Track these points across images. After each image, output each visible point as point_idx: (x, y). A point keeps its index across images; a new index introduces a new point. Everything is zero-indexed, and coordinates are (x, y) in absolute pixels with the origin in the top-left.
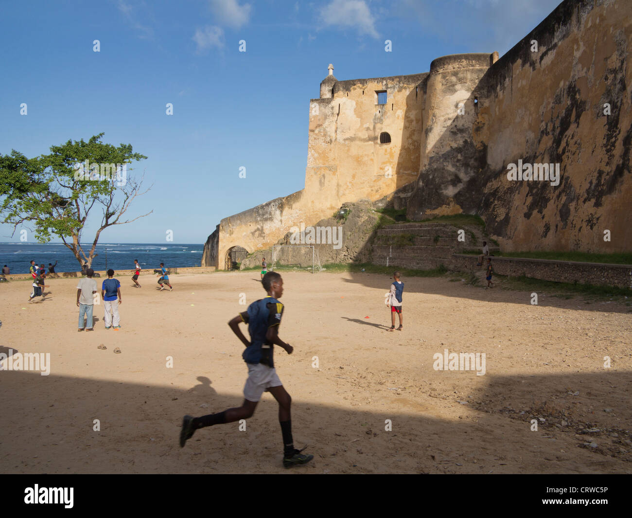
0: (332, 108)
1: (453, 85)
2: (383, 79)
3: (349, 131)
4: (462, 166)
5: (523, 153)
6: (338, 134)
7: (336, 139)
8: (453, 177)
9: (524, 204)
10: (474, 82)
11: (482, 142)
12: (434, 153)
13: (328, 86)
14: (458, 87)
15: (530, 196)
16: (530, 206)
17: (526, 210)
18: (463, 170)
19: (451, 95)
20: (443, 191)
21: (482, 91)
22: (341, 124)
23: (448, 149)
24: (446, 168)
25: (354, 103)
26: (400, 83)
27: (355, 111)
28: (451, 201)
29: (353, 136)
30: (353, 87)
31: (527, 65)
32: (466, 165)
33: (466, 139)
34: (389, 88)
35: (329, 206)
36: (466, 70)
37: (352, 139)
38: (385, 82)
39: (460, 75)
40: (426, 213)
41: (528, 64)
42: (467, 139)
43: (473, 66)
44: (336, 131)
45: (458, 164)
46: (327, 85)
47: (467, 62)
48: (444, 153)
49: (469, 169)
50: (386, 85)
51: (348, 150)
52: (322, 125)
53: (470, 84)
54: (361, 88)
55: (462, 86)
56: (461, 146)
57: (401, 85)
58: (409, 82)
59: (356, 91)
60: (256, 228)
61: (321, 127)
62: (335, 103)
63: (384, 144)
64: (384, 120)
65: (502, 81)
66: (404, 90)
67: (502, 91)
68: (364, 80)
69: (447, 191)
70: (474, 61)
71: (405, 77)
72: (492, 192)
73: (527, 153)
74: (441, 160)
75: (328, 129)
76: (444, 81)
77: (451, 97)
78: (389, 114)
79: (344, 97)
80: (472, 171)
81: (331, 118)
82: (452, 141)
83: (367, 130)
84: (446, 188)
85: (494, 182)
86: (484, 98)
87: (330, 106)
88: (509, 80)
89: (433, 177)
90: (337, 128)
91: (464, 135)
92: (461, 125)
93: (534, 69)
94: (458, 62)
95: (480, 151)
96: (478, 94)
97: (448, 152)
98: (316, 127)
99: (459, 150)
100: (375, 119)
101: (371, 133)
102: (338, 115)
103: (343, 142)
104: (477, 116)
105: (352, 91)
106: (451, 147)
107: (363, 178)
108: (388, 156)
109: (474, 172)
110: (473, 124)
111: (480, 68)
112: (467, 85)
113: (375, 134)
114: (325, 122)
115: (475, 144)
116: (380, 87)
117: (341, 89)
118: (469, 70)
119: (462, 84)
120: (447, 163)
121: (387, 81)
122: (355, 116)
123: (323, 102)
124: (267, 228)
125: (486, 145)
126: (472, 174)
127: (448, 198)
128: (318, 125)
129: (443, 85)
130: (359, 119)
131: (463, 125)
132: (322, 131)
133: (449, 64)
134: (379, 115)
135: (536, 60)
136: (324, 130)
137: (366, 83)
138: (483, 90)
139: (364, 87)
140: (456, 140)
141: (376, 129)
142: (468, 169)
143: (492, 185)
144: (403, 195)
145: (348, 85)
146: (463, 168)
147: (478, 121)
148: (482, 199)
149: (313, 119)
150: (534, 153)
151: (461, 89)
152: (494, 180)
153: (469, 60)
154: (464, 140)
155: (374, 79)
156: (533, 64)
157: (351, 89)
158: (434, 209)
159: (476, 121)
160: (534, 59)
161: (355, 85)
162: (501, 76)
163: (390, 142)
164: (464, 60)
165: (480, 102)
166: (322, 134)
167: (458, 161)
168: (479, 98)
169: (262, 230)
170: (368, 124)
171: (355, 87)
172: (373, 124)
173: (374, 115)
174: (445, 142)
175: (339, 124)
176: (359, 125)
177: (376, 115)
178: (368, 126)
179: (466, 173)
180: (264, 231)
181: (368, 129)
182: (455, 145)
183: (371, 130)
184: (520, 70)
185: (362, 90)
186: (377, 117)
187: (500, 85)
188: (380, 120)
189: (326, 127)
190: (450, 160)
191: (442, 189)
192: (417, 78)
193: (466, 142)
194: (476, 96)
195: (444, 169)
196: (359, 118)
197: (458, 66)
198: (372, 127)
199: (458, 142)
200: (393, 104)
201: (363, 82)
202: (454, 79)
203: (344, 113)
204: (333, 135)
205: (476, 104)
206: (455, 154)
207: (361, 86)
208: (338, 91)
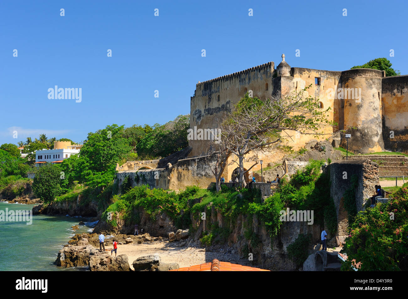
0: (294, 83)
1: (371, 85)
2: (319, 71)
8: (376, 132)
12: (365, 119)
13: (287, 69)
23: (372, 117)
24: (372, 127)
25: (304, 81)
27: (305, 87)
28: (377, 144)
30: (304, 72)
34: (322, 76)
36: (375, 78)
39: (373, 80)
45: (377, 126)
47: (375, 74)
48: (370, 119)
49: (381, 128)
50: (320, 74)
54: (308, 74)
57: (328, 76)
58: (331, 75)
59: (305, 75)
60: (253, 155)
61: (288, 94)
62: (294, 80)
63: (320, 108)
64: (320, 95)
66: (329, 79)
68: (310, 69)
71: (329, 72)
74: (369, 123)
76: (367, 82)
77: (371, 91)
78: (322, 92)
79: (299, 78)
81: (293, 89)
87: (292, 82)
89: (367, 131)
91: (377, 111)
97: (372, 119)
99: (377, 118)
100: (315, 94)
102: (296, 88)
104: (380, 102)
105: (304, 74)
106: (374, 116)
110: (379, 106)
111: (380, 78)
112: (376, 85)
114: (290, 91)
116: (318, 75)
117: (298, 72)
120: (373, 125)
123: (289, 79)
124: (260, 155)
125: (384, 117)
126: (382, 131)
127: (375, 142)
128: (286, 92)
129: (366, 84)
130: (308, 92)
137: (311, 71)
139: (310, 74)
144: (337, 139)
145: (301, 71)
149: (283, 88)
151: (374, 87)
155: (315, 70)
157: (303, 73)
158: (372, 148)
159: (380, 104)
161: (304, 71)
163: (323, 107)
164: (373, 73)
169: (257, 156)
171: (305, 72)
174: (370, 114)
175: (297, 93)
176: (308, 95)
177: (316, 91)
179: (380, 130)
180: (258, 157)
188: (318, 94)
190: (374, 123)
191: (373, 138)
192: (335, 73)
194: (379, 92)
195: (371, 128)
198: (314, 98)
200: (324, 86)
201: (309, 70)
202: (371, 81)
203: (300, 87)
206: (376, 120)
207: (308, 72)
208: (296, 73)
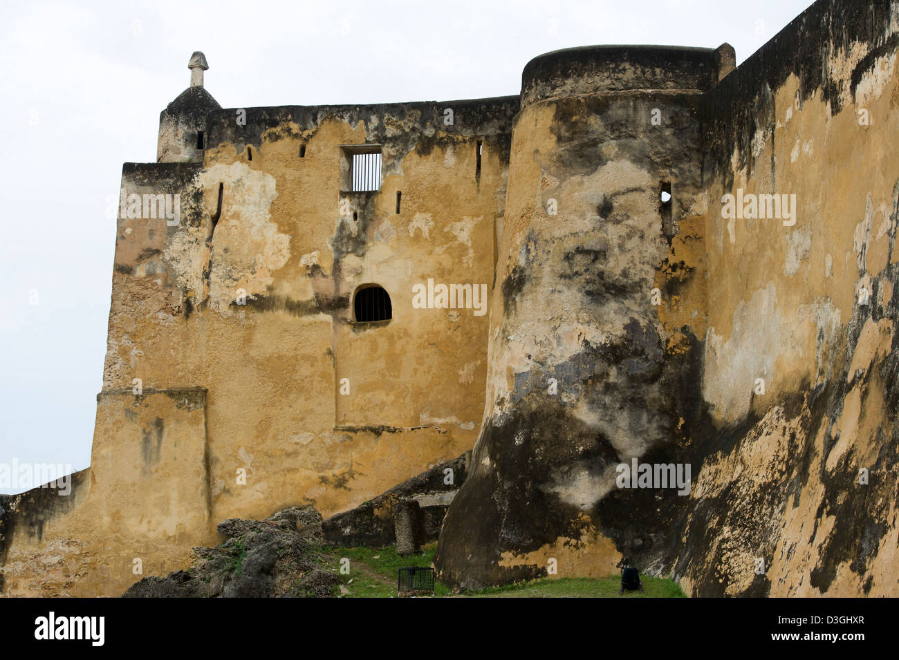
0: (198, 196)
1: (595, 143)
2: (370, 108)
3: (251, 276)
4: (621, 408)
5: (809, 374)
6: (212, 286)
7: (205, 303)
8: (590, 444)
9: (812, 539)
10: (660, 137)
11: (684, 329)
12: (531, 362)
13: (187, 123)
14: (609, 147)
15: (829, 514)
16: (827, 549)
17: (815, 561)
18: (623, 419)
19: (588, 174)
20: (558, 489)
21: (685, 166)
22: (226, 250)
23: (576, 348)
24: (569, 412)
25: (271, 183)
26: (423, 125)
27: (271, 212)
28: (584, 525)
29: (266, 294)
30: (274, 130)
31: (817, 94)
32: (635, 403)
33: (632, 319)
34: (390, 139)
35: (172, 531)
36: (635, 98)
37: (259, 303)
38: (375, 120)
39: (617, 112)
40: (501, 563)
41: (819, 91)
42: (636, 317)
43: (654, 84)
44: (207, 275)
45: (607, 399)
46: (181, 119)
47: (639, 72)
48: (561, 362)
49: (645, 417)
50: (381, 128)
51: (247, 341)
52: (158, 252)
53: (647, 141)
54: (296, 136)
55: (622, 147)
56: (617, 342)
58: (454, 123)
61: (155, 259)
62: (205, 180)
63: (369, 323)
64: (369, 243)
65: (745, 138)
67: (745, 170)
69: (571, 490)
70: (658, 70)
72: (714, 495)
73: (821, 373)
75: (179, 267)
77: (586, 179)
78: (385, 224)
79: (238, 163)
80: (654, 425)
81: (192, 229)
82: (588, 322)
83: (312, 275)
84: (568, 479)
85: (723, 464)
86: (691, 189)
87: (190, 188)
88: (765, 136)
89: (528, 441)
90: (211, 263)
91: (628, 303)
92: (618, 272)
93: (836, 109)
94: (608, 69)
95: (681, 359)
96: (671, 173)
97: (576, 359)
98: (141, 258)
99: (613, 353)
100: (339, 239)
101: (326, 286)
102: (215, 220)
103: (230, 312)
104: (670, 243)
105: (266, 142)
106: (586, 342)
107: (295, 439)
108: (381, 364)
109: (661, 428)
110: (658, 269)
111: (680, 92)
112: (635, 143)
113: (337, 290)
114: (171, 243)
115: (663, 335)
116: (360, 135)
117: (230, 133)
118: (644, 97)
119: (623, 141)
120: (573, 396)
121: (381, 118)
122: (274, 226)
123: (167, 176)
125: (699, 338)
126: (655, 434)
127: (574, 510)
128: (148, 250)
129: (560, 142)
130: (285, 239)
131: (625, 274)
132: (159, 271)
133: (581, 76)
134: (353, 227)
135: (841, 81)
136: (168, 268)
137: (315, 120)
138: (690, 161)
139: (305, 134)
140: (599, 321)
141: (344, 273)
142: (640, 418)
143: (716, 473)
144: (429, 497)
145: (255, 122)
146: (625, 414)
147: (671, 262)
148: (685, 518)
150: (841, 373)
151: (618, 157)
152: (723, 457)
153: (644, 65)
154: (627, 321)
156: (832, 93)
157: (265, 134)
158: (527, 549)
159: (667, 261)
160: (837, 80)
161: (274, 124)
162: (741, 124)
163: (389, 316)
164: (627, 65)
165: (679, 201)
166: (159, 282)
167: (609, 388)
168: (676, 186)
170: (315, 253)
171: (277, 130)
172: (333, 255)
173: (338, 224)
174: (564, 328)
175: (218, 250)
176: (287, 254)
177: (343, 226)
178: (315, 261)
179: (635, 431)
181: (315, 270)
182: (597, 337)
183: (324, 276)
184: (797, 108)
185: (299, 143)
186: (345, 233)
187: (740, 149)
188: (358, 243)
189: (173, 259)
190: (582, 387)
191: (553, 482)
192: (480, 112)
193: (633, 326)
194: (666, 180)
195: (561, 415)
196: (285, 232)
197: (608, 82)
198: (327, 266)
199: (608, 327)
200: (399, 194)
201: (305, 115)
202: (595, 123)
203: (236, 216)
204: (198, 287)
205: (665, 208)
206: (599, 367)
207: (295, 127)
208: (221, 140)
